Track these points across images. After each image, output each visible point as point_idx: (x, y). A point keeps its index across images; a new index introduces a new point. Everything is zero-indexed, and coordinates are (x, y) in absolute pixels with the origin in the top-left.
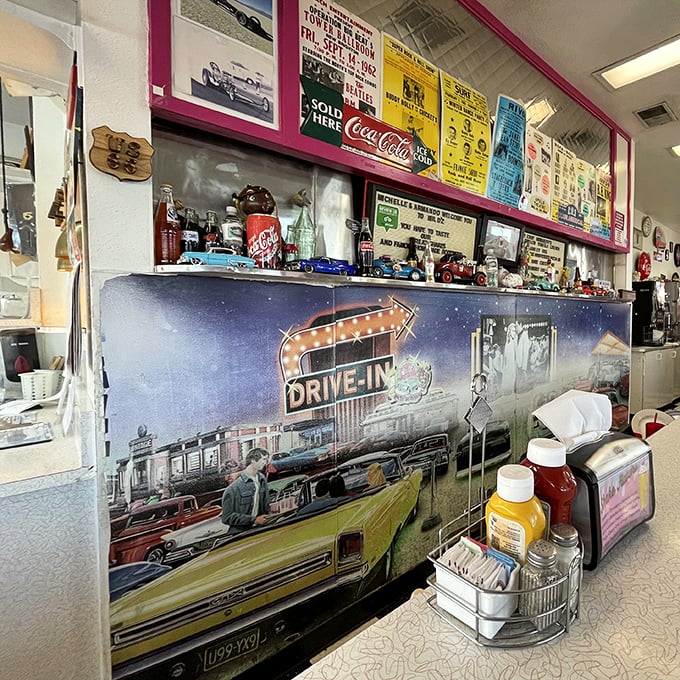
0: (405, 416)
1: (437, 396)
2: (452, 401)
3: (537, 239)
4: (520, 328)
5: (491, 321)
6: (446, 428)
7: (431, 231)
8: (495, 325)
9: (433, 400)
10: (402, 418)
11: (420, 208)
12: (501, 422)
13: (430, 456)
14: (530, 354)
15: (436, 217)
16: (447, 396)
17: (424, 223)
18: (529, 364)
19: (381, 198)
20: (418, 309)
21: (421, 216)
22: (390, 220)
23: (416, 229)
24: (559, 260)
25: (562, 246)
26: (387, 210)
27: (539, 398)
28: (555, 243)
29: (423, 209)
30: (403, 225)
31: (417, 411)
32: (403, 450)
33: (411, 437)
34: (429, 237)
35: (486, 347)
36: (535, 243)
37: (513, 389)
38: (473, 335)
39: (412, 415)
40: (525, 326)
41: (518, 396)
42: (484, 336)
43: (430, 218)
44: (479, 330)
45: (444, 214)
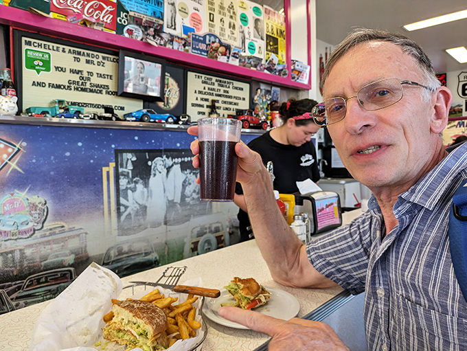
0: (12, 252)
1: (57, 231)
2: (78, 235)
3: (216, 81)
4: (169, 162)
5: (129, 156)
6: (71, 262)
7: (90, 73)
8: (134, 159)
9: (51, 234)
10: (7, 253)
11: (74, 52)
12: (147, 254)
13: (50, 291)
14: (184, 186)
15: (95, 60)
16: (71, 230)
17: (82, 66)
18: (183, 196)
19: (29, 43)
20: (24, 144)
21: (78, 60)
22: (41, 64)
23: (72, 71)
24: (244, 99)
25: (246, 86)
26: (37, 54)
27: (198, 229)
28: (237, 84)
29: (79, 53)
30: (57, 68)
31: (30, 246)
32: (11, 285)
33: (21, 271)
34: (89, 79)
35: (123, 182)
36: (214, 84)
37: (163, 221)
38: (105, 170)
39: (20, 250)
40: (176, 160)
41: (169, 228)
42: (120, 170)
43: (88, 62)
44: (113, 165)
45: (104, 58)
